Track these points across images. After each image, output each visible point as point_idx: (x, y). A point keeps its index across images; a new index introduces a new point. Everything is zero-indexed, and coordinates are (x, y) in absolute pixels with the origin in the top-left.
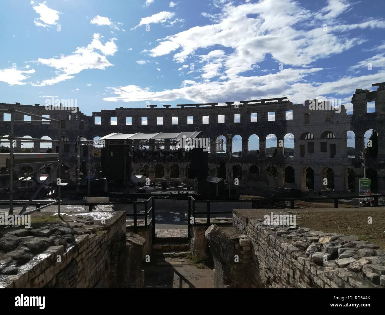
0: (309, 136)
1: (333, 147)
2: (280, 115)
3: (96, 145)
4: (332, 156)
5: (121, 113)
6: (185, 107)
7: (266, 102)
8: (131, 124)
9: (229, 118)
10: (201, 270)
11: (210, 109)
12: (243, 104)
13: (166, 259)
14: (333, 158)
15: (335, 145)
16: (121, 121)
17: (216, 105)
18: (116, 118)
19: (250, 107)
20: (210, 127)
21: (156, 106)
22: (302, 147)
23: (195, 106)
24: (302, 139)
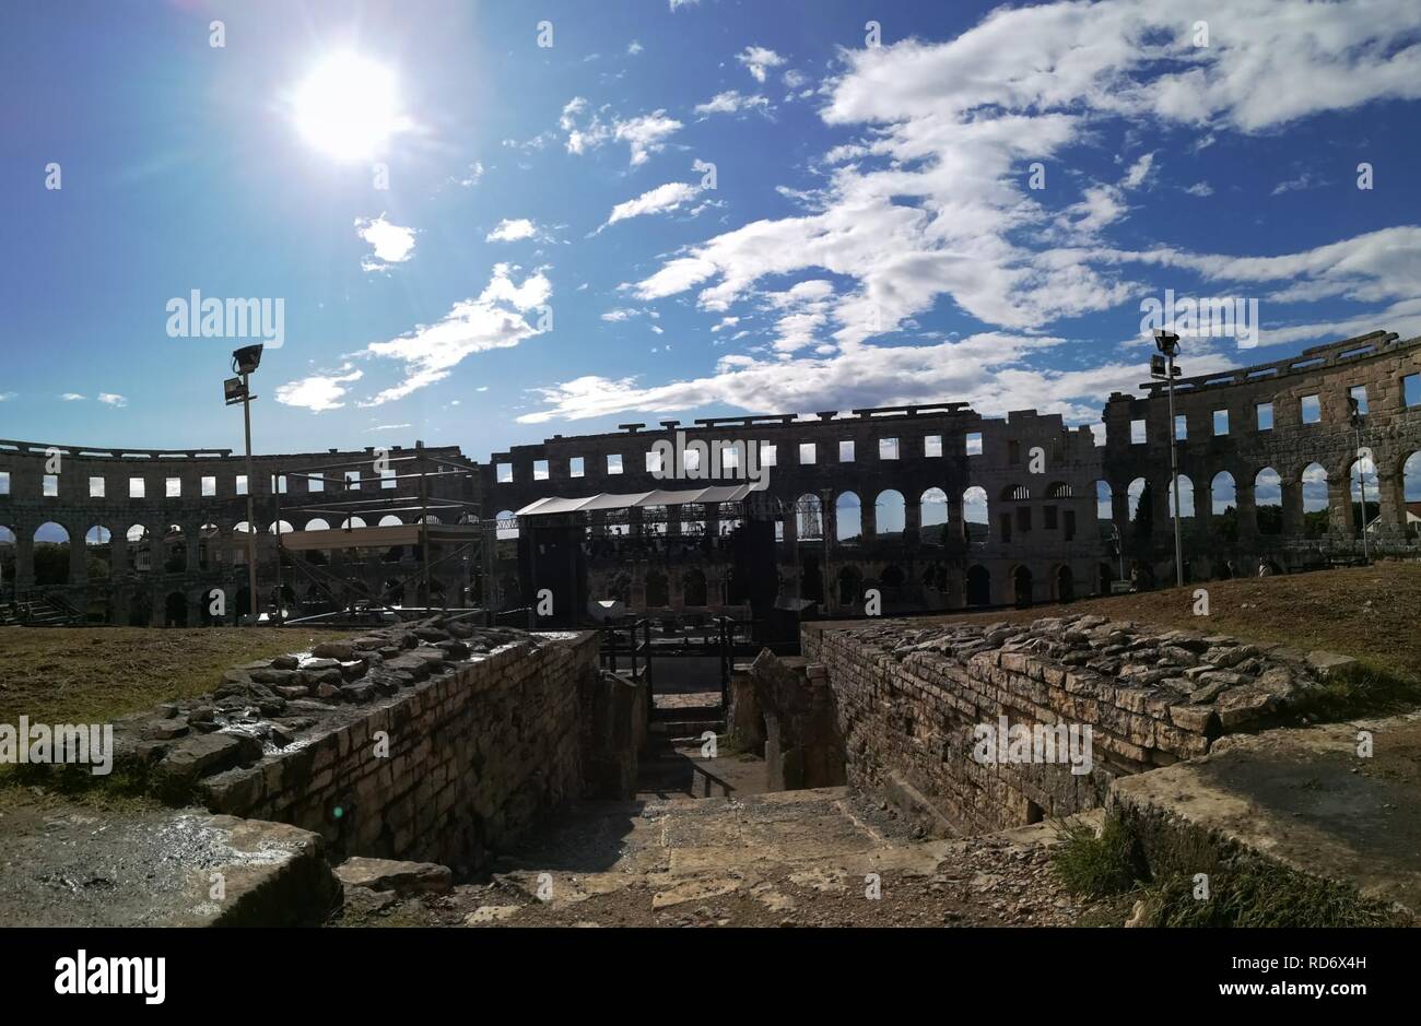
0: (1019, 494)
1: (1070, 515)
2: (954, 444)
3: (502, 534)
4: (1069, 537)
5: (558, 449)
6: (716, 425)
7: (919, 412)
8: (582, 475)
9: (827, 451)
10: (750, 763)
11: (779, 430)
12: (859, 416)
13: (678, 750)
14: (1069, 542)
15: (1073, 512)
16: (560, 468)
17: (794, 420)
18: (546, 463)
19: (879, 423)
20: (781, 473)
21: (643, 426)
22: (1005, 518)
23: (742, 423)
24: (1005, 500)
